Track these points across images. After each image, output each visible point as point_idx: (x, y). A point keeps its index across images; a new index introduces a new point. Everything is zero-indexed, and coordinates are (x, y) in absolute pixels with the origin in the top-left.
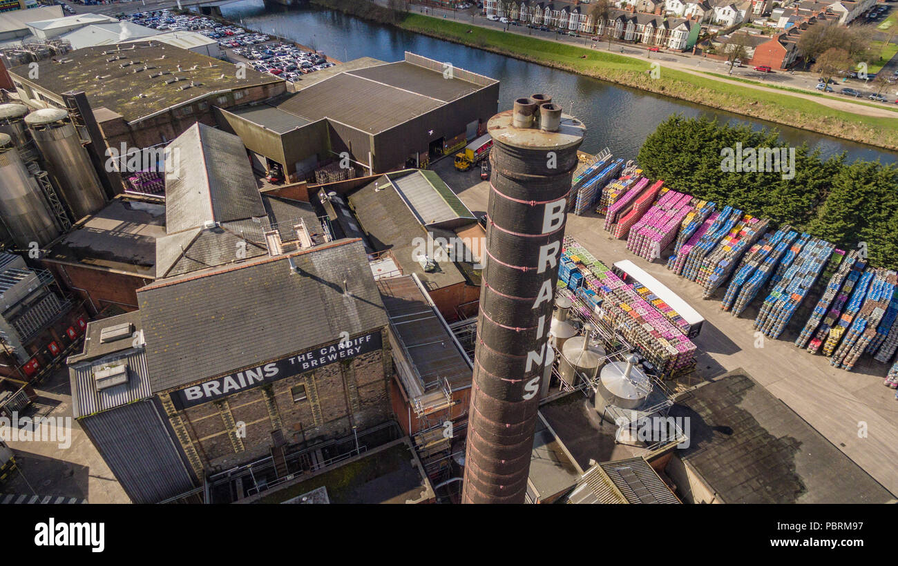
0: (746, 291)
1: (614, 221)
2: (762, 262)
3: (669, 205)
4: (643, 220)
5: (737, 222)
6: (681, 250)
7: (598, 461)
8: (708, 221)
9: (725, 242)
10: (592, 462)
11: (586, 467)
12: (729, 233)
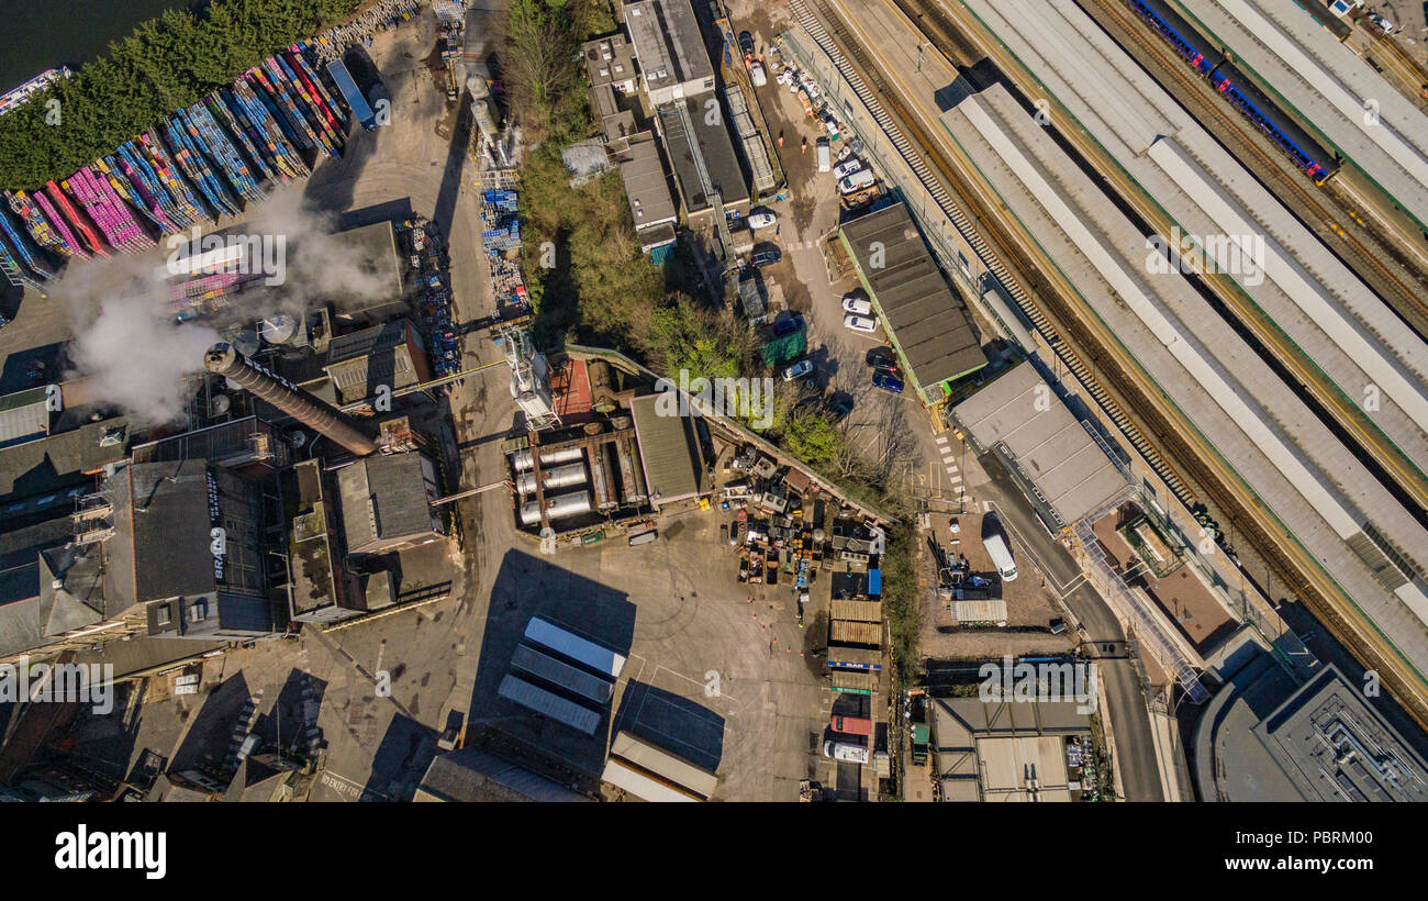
0: (225, 200)
1: (91, 252)
2: (201, 170)
3: (91, 194)
4: (104, 230)
5: (142, 153)
6: (157, 216)
7: (325, 366)
8: (129, 173)
9: (164, 179)
10: (324, 369)
11: (326, 374)
12: (155, 170)
